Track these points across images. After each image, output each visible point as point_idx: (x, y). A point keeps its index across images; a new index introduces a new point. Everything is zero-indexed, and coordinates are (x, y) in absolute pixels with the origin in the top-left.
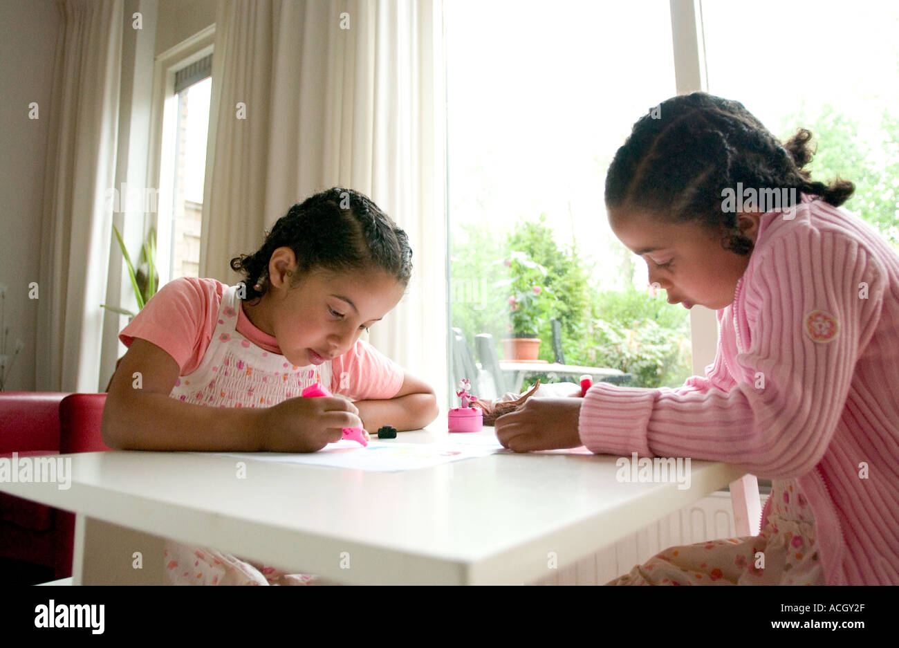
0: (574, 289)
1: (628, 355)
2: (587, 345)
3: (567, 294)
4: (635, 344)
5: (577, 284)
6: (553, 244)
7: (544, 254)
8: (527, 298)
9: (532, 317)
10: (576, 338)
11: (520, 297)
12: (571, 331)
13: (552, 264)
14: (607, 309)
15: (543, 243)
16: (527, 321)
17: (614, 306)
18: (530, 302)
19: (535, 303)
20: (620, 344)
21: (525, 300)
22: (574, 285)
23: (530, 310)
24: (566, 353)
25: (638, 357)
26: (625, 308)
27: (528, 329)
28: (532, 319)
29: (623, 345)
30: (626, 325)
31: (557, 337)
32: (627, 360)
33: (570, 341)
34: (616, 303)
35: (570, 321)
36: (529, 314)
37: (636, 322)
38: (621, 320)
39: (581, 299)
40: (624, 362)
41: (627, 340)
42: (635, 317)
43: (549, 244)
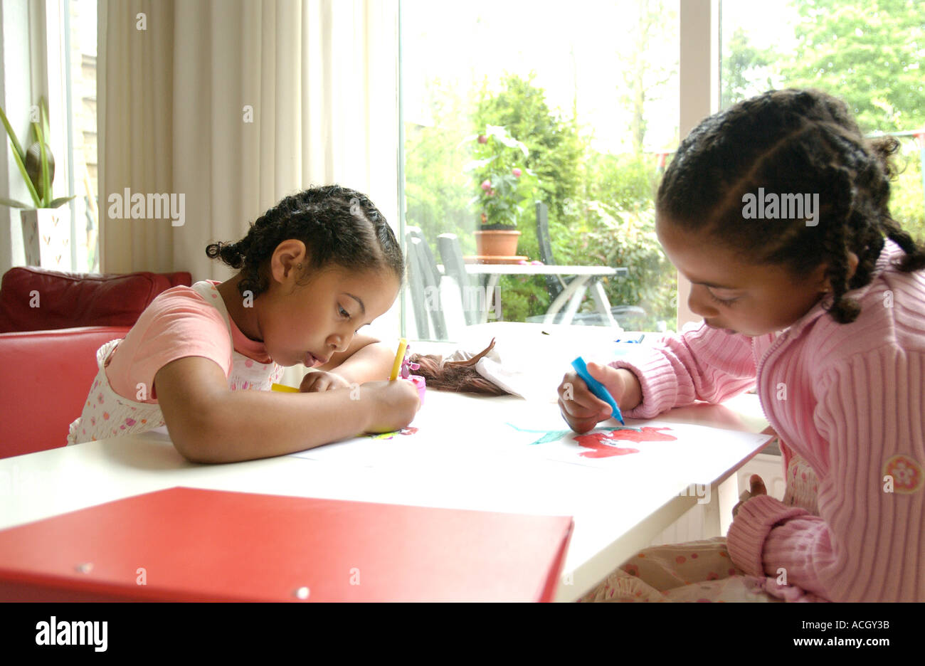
0: (567, 163)
1: (625, 245)
2: (579, 230)
3: (559, 169)
4: (634, 231)
5: (571, 157)
6: (544, 108)
7: (532, 121)
8: (505, 182)
9: (511, 203)
10: (566, 221)
11: (496, 182)
12: (561, 213)
13: (541, 133)
14: (605, 187)
15: (532, 108)
16: (504, 210)
17: (614, 183)
18: (508, 188)
19: (514, 187)
20: (616, 231)
21: (502, 186)
22: (567, 159)
23: (508, 197)
24: (553, 240)
25: (636, 245)
26: (627, 185)
27: (504, 218)
28: (511, 206)
29: (620, 232)
30: (625, 206)
31: (542, 221)
32: (624, 250)
33: (559, 224)
34: (617, 179)
35: (560, 201)
36: (507, 202)
37: (637, 204)
38: (620, 200)
39: (573, 175)
40: (621, 251)
41: (624, 227)
42: (637, 197)
43: (539, 109)
